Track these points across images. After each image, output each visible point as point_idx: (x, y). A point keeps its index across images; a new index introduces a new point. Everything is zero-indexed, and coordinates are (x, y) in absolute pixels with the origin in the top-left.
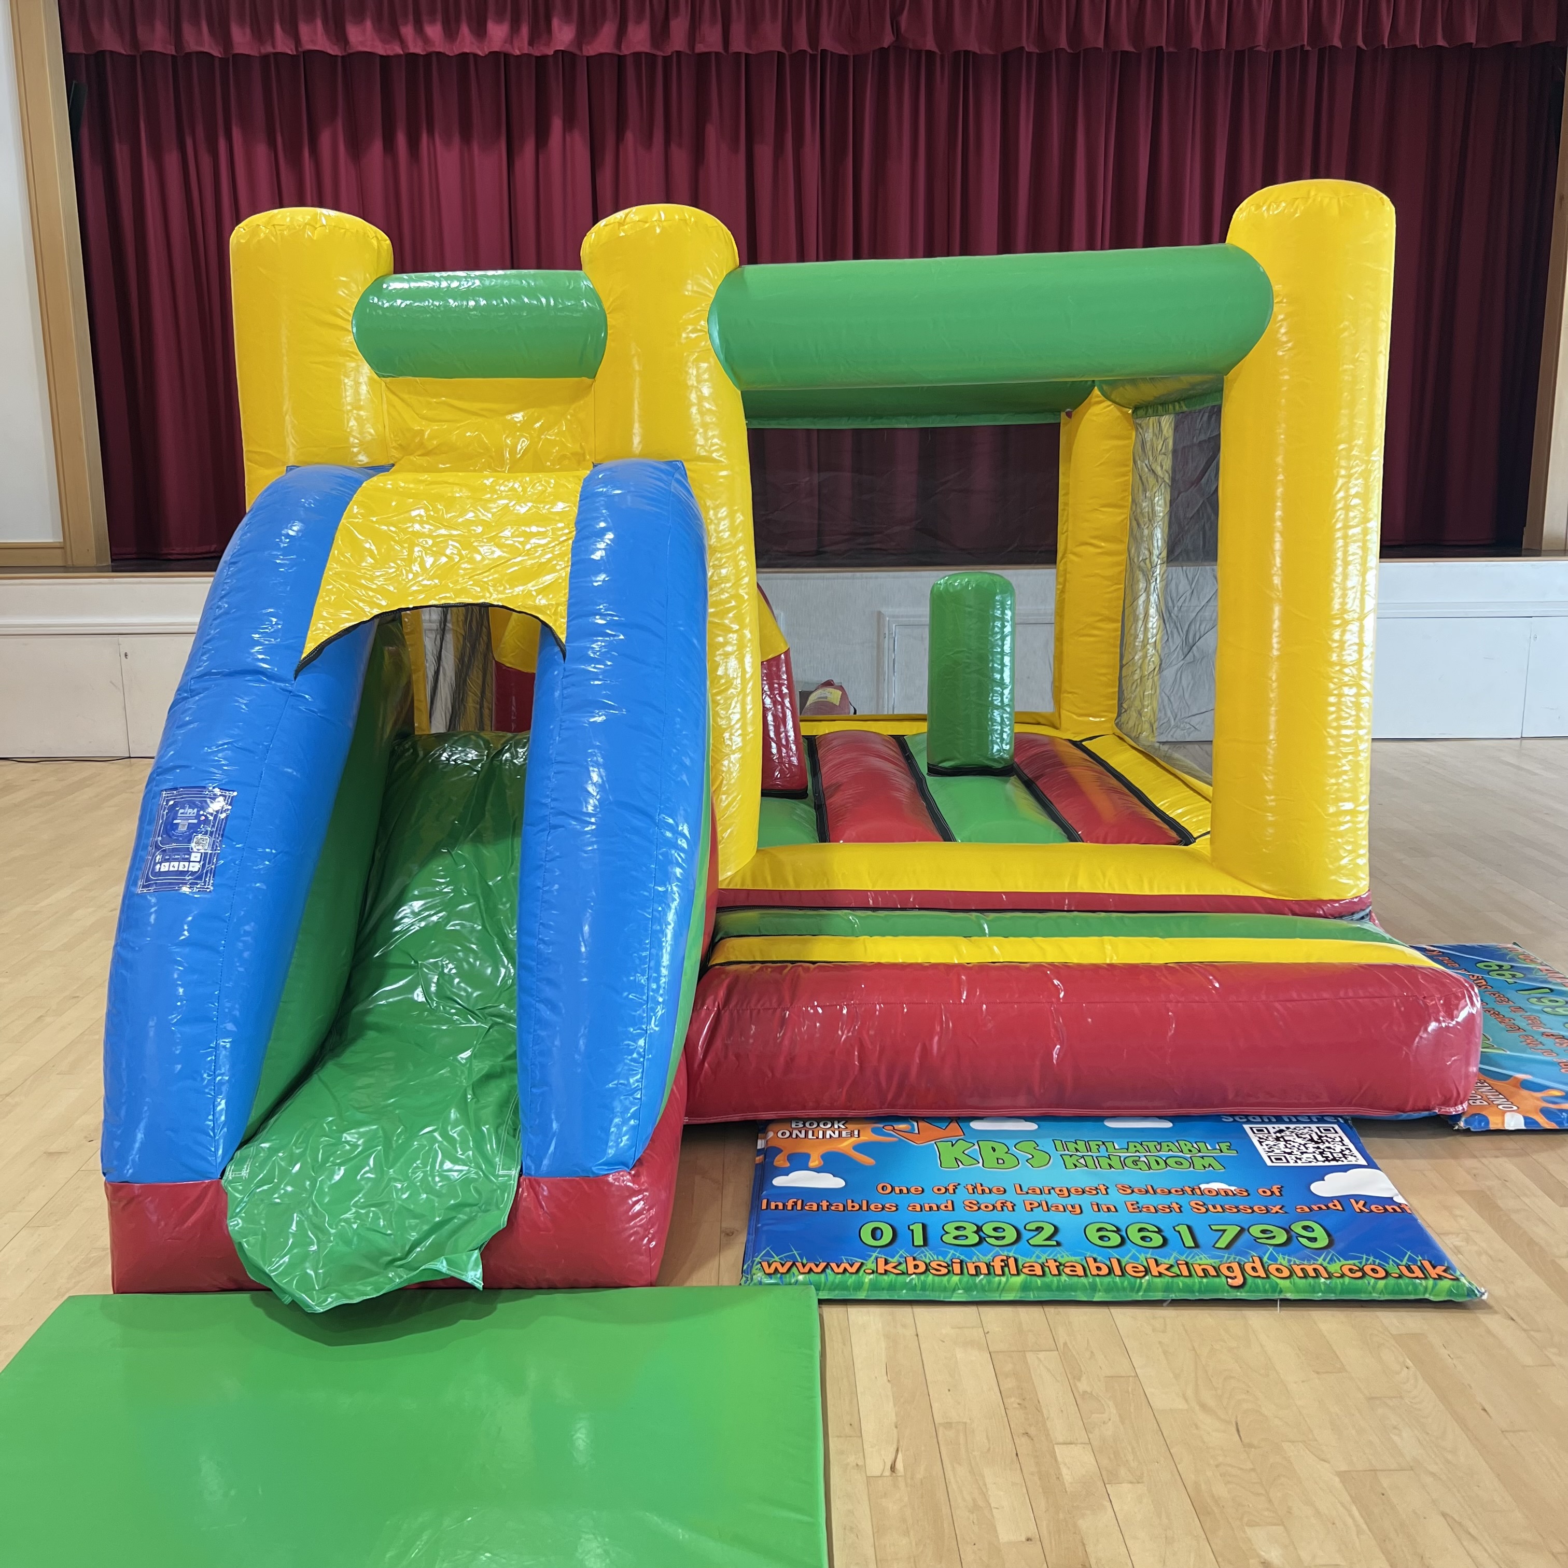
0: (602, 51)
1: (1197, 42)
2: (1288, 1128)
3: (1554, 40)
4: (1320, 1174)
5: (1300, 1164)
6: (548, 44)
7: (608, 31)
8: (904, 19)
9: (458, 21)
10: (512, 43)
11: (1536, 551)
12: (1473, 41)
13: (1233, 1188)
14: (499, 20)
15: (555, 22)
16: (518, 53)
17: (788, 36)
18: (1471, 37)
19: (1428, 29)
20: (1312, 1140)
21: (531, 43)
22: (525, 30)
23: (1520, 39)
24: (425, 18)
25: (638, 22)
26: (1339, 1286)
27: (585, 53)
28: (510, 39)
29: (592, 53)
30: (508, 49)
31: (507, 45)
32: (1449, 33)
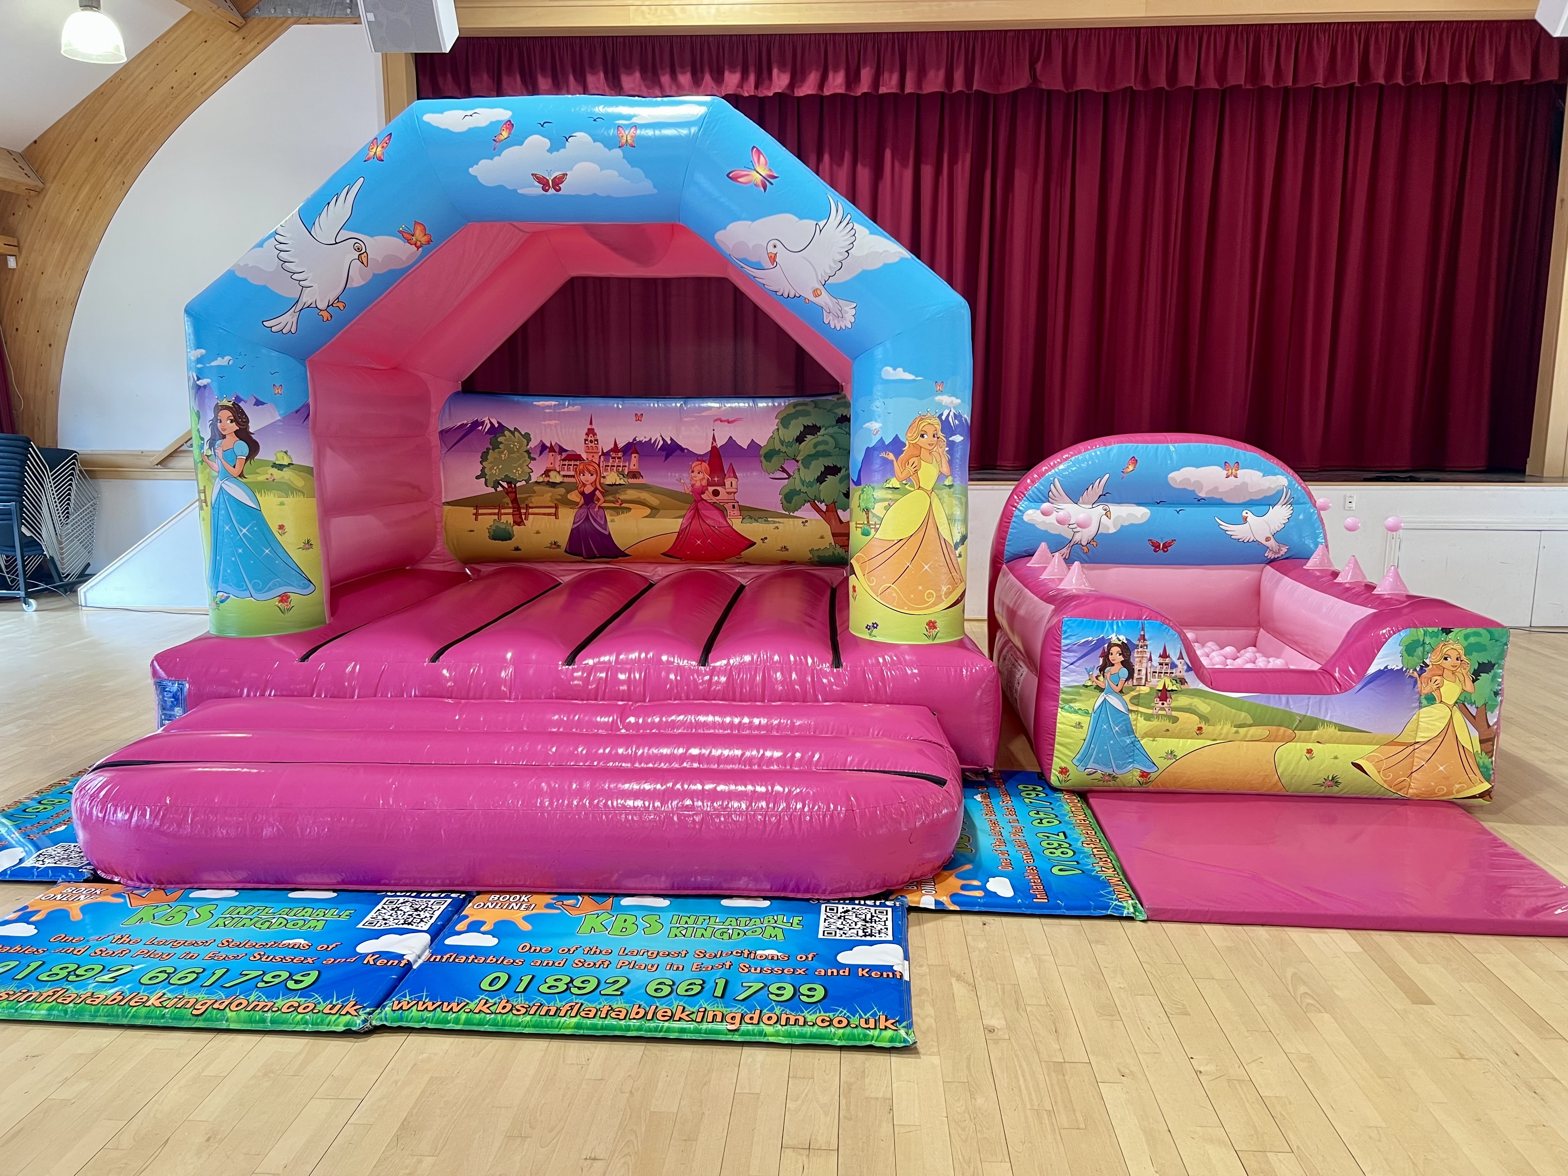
0: (810, 92)
1: (1269, 82)
2: (853, 909)
3: (1556, 78)
4: (850, 945)
5: (844, 937)
6: (769, 88)
7: (813, 78)
8: (1039, 66)
9: (702, 72)
10: (742, 88)
11: (1539, 479)
12: (1491, 79)
13: (779, 954)
14: (733, 70)
15: (775, 71)
16: (746, 95)
17: (949, 80)
18: (1489, 76)
19: (1454, 72)
20: (865, 920)
21: (756, 87)
22: (752, 78)
23: (1529, 78)
24: (678, 69)
25: (836, 70)
26: (809, 1032)
27: (796, 94)
28: (741, 85)
29: (802, 95)
30: (740, 91)
31: (740, 89)
32: (1472, 71)
